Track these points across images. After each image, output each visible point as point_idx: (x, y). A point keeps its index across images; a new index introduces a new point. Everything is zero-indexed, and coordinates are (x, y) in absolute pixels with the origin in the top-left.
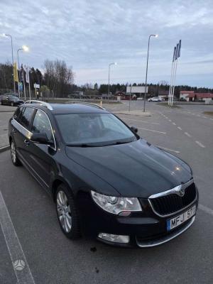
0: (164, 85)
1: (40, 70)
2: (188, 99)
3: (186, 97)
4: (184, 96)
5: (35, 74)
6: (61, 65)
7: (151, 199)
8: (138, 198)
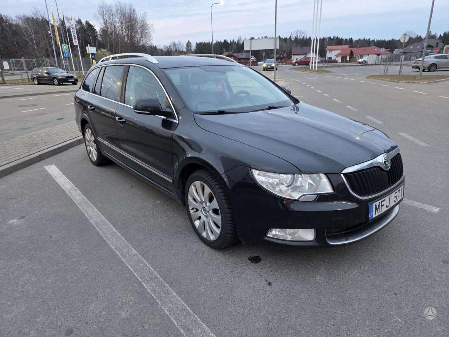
0: (300, 37)
1: (92, 23)
2: (339, 60)
3: (337, 56)
4: (332, 54)
5: (85, 31)
6: (127, 12)
7: (345, 174)
8: (326, 174)
